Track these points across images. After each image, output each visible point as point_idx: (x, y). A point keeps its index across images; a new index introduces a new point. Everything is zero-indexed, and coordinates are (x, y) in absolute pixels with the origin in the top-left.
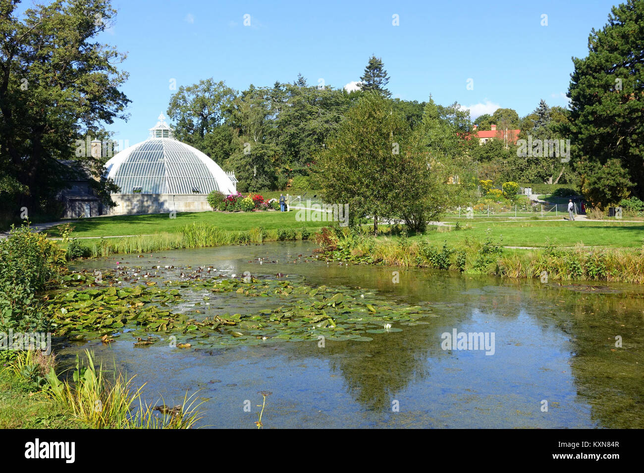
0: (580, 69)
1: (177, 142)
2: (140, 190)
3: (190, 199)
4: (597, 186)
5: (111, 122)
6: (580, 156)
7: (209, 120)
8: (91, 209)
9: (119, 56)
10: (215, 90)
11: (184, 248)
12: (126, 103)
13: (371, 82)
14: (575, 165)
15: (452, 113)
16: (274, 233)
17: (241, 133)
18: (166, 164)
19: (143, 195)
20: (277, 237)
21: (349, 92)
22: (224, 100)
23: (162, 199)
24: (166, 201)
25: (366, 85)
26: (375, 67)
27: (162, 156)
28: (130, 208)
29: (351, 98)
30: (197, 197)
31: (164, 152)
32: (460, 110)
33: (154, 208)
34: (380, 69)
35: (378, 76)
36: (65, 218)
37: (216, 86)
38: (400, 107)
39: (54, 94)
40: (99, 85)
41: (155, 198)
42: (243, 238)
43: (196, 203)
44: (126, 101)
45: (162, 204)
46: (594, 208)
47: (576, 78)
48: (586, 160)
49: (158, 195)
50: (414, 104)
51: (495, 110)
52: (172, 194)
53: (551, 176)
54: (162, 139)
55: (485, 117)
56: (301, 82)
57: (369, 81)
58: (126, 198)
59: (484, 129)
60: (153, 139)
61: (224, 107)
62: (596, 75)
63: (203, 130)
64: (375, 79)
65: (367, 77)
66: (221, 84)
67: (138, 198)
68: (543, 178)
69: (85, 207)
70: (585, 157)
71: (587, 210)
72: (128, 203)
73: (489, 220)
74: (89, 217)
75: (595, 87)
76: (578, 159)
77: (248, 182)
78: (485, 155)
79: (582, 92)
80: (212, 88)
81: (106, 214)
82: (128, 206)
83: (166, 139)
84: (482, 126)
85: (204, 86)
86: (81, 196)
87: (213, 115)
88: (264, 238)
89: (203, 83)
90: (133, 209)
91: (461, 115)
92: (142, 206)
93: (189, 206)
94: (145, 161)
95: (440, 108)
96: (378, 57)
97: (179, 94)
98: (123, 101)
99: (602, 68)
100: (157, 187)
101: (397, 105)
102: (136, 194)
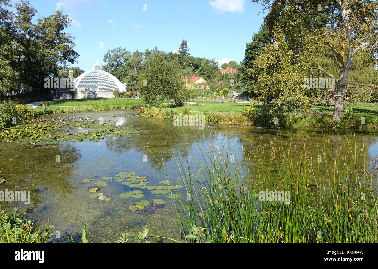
0: (248, 47)
1: (103, 71)
2: (88, 90)
3: (107, 93)
4: (253, 90)
5: (73, 63)
6: (247, 80)
7: (120, 63)
8: (69, 96)
9: (72, 38)
10: (122, 52)
11: (92, 111)
12: (78, 56)
13: (183, 50)
14: (246, 82)
15: (212, 62)
16: (130, 106)
17: (131, 68)
18: (98, 79)
19: (89, 91)
20: (131, 107)
21: (173, 54)
22: (125, 55)
23: (96, 93)
24: (98, 93)
25: (181, 51)
26: (184, 44)
27: (97, 76)
28: (84, 96)
29: (174, 56)
30: (110, 92)
31: (98, 75)
32: (215, 61)
33: (94, 96)
34: (186, 45)
35: (186, 48)
36: (59, 99)
37: (122, 50)
38: (193, 59)
39: (47, 52)
40: (64, 49)
41: (94, 93)
42: (118, 108)
43: (110, 94)
44: (78, 55)
45: (96, 95)
46: (252, 98)
47: (247, 51)
48: (249, 81)
49: (95, 91)
50: (198, 59)
51: (229, 62)
52: (101, 91)
53: (243, 86)
54: (97, 70)
55: (225, 64)
56: (156, 49)
57: (182, 49)
58: (83, 92)
59: (225, 69)
60: (93, 70)
61: (125, 58)
62: (254, 50)
63: (117, 67)
64: (184, 49)
65: (181, 48)
66: (124, 49)
67: (87, 92)
68: (240, 87)
69: (67, 95)
70: (249, 80)
71: (249, 99)
72: (84, 94)
73: (214, 102)
74: (69, 99)
75: (253, 54)
76: (247, 81)
77: (132, 87)
78: (222, 78)
79: (248, 56)
80: (121, 51)
81: (75, 98)
82: (84, 95)
83: (98, 70)
84: (224, 68)
85: (117, 50)
86: (65, 91)
87: (121, 61)
88: (126, 108)
89: (117, 49)
90: (85, 96)
91: (215, 63)
92: (89, 95)
93: (107, 95)
94: (90, 78)
95: (207, 60)
96: (185, 40)
97: (108, 53)
98: (77, 55)
99: (256, 47)
100: (95, 88)
101: (192, 59)
102: (87, 91)
